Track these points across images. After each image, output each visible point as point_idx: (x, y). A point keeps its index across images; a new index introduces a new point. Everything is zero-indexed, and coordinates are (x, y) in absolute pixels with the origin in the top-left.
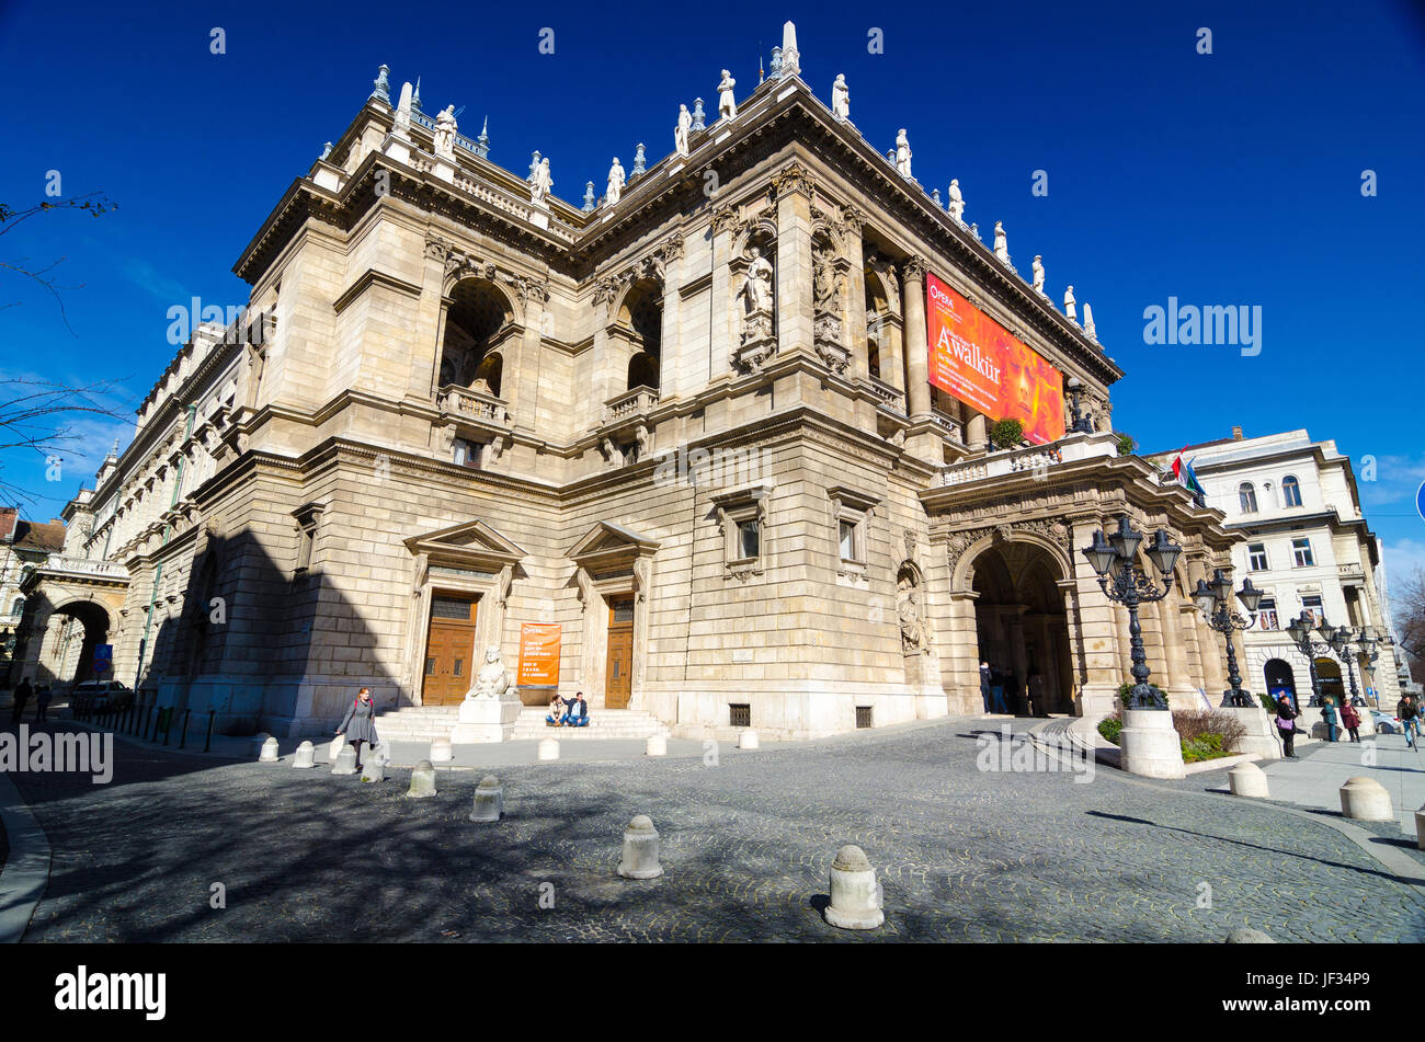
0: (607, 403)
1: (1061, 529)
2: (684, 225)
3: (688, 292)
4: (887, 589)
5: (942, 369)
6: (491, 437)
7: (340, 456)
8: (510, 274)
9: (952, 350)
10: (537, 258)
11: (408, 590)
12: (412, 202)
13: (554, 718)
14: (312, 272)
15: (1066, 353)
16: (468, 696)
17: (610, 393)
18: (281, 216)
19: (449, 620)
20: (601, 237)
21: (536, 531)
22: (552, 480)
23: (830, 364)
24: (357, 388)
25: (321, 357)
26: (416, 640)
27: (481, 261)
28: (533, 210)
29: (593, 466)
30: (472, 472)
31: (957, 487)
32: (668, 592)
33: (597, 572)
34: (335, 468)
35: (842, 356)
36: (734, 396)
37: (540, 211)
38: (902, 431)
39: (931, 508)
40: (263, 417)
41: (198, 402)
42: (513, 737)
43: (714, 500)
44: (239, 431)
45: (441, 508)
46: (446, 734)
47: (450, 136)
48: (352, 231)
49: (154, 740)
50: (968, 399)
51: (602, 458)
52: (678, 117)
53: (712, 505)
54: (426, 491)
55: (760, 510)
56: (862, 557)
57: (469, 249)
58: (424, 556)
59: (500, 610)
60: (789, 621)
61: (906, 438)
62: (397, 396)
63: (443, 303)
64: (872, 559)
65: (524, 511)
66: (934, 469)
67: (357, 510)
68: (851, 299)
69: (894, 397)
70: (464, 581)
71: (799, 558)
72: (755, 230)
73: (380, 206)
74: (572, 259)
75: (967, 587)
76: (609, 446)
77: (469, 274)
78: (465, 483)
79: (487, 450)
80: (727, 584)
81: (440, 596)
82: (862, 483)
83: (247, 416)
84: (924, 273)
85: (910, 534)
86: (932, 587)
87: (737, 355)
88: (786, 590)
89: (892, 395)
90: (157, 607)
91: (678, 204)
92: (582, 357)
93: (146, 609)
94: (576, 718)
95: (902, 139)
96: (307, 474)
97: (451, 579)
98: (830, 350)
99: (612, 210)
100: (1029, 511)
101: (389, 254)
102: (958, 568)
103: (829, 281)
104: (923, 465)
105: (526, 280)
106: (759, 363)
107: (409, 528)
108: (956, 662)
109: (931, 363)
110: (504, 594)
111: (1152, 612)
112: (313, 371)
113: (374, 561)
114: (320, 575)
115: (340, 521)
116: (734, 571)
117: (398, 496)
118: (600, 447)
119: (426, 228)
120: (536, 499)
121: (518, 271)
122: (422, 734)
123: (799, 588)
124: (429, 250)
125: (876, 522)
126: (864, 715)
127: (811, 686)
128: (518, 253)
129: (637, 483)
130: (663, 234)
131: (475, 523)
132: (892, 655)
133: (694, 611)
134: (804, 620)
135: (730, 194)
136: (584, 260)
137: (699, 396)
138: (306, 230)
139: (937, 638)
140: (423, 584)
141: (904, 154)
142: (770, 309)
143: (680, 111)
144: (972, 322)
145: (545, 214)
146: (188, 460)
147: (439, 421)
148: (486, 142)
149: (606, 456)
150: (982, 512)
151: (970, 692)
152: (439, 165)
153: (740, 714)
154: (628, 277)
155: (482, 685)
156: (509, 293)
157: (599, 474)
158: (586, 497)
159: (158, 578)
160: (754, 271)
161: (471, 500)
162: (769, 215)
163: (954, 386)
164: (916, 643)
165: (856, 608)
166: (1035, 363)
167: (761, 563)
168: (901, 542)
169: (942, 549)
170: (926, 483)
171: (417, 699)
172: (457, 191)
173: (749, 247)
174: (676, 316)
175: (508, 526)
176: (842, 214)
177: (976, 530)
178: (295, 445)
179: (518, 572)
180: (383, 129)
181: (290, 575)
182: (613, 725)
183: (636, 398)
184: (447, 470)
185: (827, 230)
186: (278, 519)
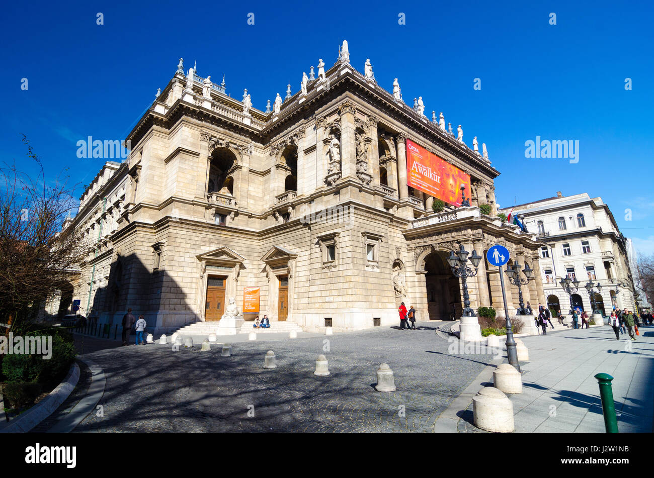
0: (276, 197)
1: (457, 245)
2: (305, 124)
3: (308, 151)
4: (387, 271)
5: (413, 179)
6: (229, 212)
7: (170, 223)
8: (236, 144)
9: (418, 170)
10: (246, 137)
11: (198, 276)
12: (195, 118)
13: (256, 325)
14: (155, 147)
15: (473, 167)
16: (223, 317)
17: (278, 193)
18: (142, 124)
19: (215, 287)
20: (272, 128)
21: (249, 250)
22: (255, 228)
23: (363, 182)
24: (175, 195)
25: (160, 182)
26: (202, 296)
27: (224, 140)
28: (244, 117)
29: (271, 223)
30: (222, 227)
31: (417, 229)
32: (301, 274)
33: (274, 266)
34: (168, 228)
35: (368, 178)
36: (325, 195)
37: (247, 117)
38: (396, 206)
39: (407, 237)
40: (138, 207)
41: (107, 196)
42: (240, 332)
43: (318, 237)
44: (129, 213)
45: (210, 242)
46: (215, 332)
47: (209, 89)
48: (171, 130)
49: (103, 337)
50: (426, 191)
51: (275, 219)
52: (302, 78)
53: (317, 240)
54: (204, 236)
55: (335, 242)
56: (377, 259)
57: (218, 136)
58: (204, 262)
59: (235, 282)
60: (346, 285)
61: (398, 208)
62: (191, 198)
63: (208, 158)
64: (381, 259)
65: (244, 242)
66: (409, 221)
67: (177, 244)
68: (372, 154)
69: (392, 192)
70: (220, 271)
71: (350, 260)
72: (333, 127)
73: (182, 121)
74: (261, 136)
75: (422, 269)
76: (277, 215)
77: (219, 146)
78: (220, 232)
79: (228, 218)
80: (323, 271)
81: (211, 277)
82: (377, 229)
83: (131, 207)
84: (405, 139)
85: (398, 248)
86: (408, 269)
87: (326, 178)
88: (345, 273)
89: (392, 191)
90: (94, 283)
91: (303, 115)
92: (266, 177)
93: (89, 284)
94: (265, 325)
95: (396, 83)
96: (157, 230)
97: (215, 271)
98: (363, 176)
99: (277, 116)
100: (445, 238)
101: (186, 140)
102: (418, 261)
103: (362, 147)
104: (403, 220)
105: (242, 146)
106: (334, 182)
107: (197, 251)
108: (417, 299)
109: (408, 177)
110: (236, 276)
111: (497, 277)
112: (157, 188)
113: (183, 264)
114: (163, 271)
115: (171, 249)
116: (326, 266)
117: (193, 238)
118: (274, 215)
119: (201, 128)
120: (249, 236)
121: (239, 143)
122: (206, 332)
123: (350, 272)
124: (202, 137)
125: (382, 244)
126: (377, 321)
127: (355, 310)
128: (238, 136)
129: (288, 230)
130: (297, 127)
131: (224, 248)
132: (390, 298)
133: (312, 282)
134: (352, 285)
135: (323, 112)
136: (266, 136)
137: (311, 195)
138: (152, 130)
139: (410, 290)
140: (204, 273)
141: (397, 89)
142: (339, 160)
143: (303, 75)
144: (427, 158)
145: (249, 118)
146: (104, 221)
147: (208, 207)
148: (224, 86)
149: (276, 219)
150: (427, 239)
151: (423, 311)
152: (205, 102)
153: (329, 322)
154: (284, 144)
155: (228, 313)
156: (235, 152)
157: (274, 226)
158: (269, 236)
159: (94, 271)
160: (332, 144)
161: (222, 239)
162: (338, 121)
163: (419, 186)
164: (400, 292)
165: (374, 279)
166: (457, 172)
167: (336, 263)
168: (394, 252)
169: (412, 254)
170: (406, 227)
171: (203, 319)
172: (213, 112)
173: (331, 133)
174: (302, 161)
175: (238, 248)
176: (368, 119)
177: (425, 246)
178: (151, 218)
179: (242, 267)
180: (182, 86)
181: (151, 271)
182: (280, 327)
183: (287, 195)
184: (212, 227)
185: (362, 126)
186: (146, 248)
